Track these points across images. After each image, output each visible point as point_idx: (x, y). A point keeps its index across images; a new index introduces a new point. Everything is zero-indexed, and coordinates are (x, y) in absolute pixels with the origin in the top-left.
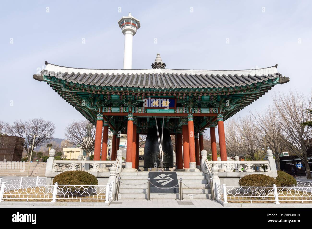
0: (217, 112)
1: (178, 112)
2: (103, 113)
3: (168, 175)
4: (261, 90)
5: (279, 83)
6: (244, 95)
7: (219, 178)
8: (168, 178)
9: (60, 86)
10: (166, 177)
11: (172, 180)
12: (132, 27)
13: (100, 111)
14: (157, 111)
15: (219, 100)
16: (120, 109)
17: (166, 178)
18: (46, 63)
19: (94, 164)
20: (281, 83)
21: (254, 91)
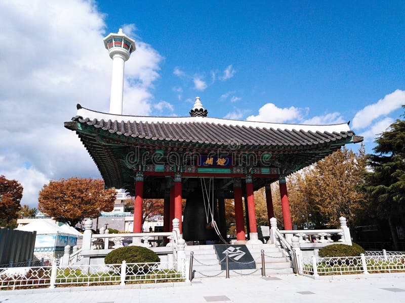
0: (279, 173)
1: (234, 172)
2: (144, 173)
3: (238, 248)
4: (331, 149)
5: (352, 142)
6: (310, 154)
7: (301, 250)
8: (238, 251)
9: (94, 137)
10: (236, 250)
11: (244, 253)
12: (124, 49)
13: (140, 170)
14: (210, 170)
15: (281, 159)
16: (165, 168)
17: (237, 252)
18: (79, 107)
19: (145, 237)
20: (354, 143)
21: (323, 150)
